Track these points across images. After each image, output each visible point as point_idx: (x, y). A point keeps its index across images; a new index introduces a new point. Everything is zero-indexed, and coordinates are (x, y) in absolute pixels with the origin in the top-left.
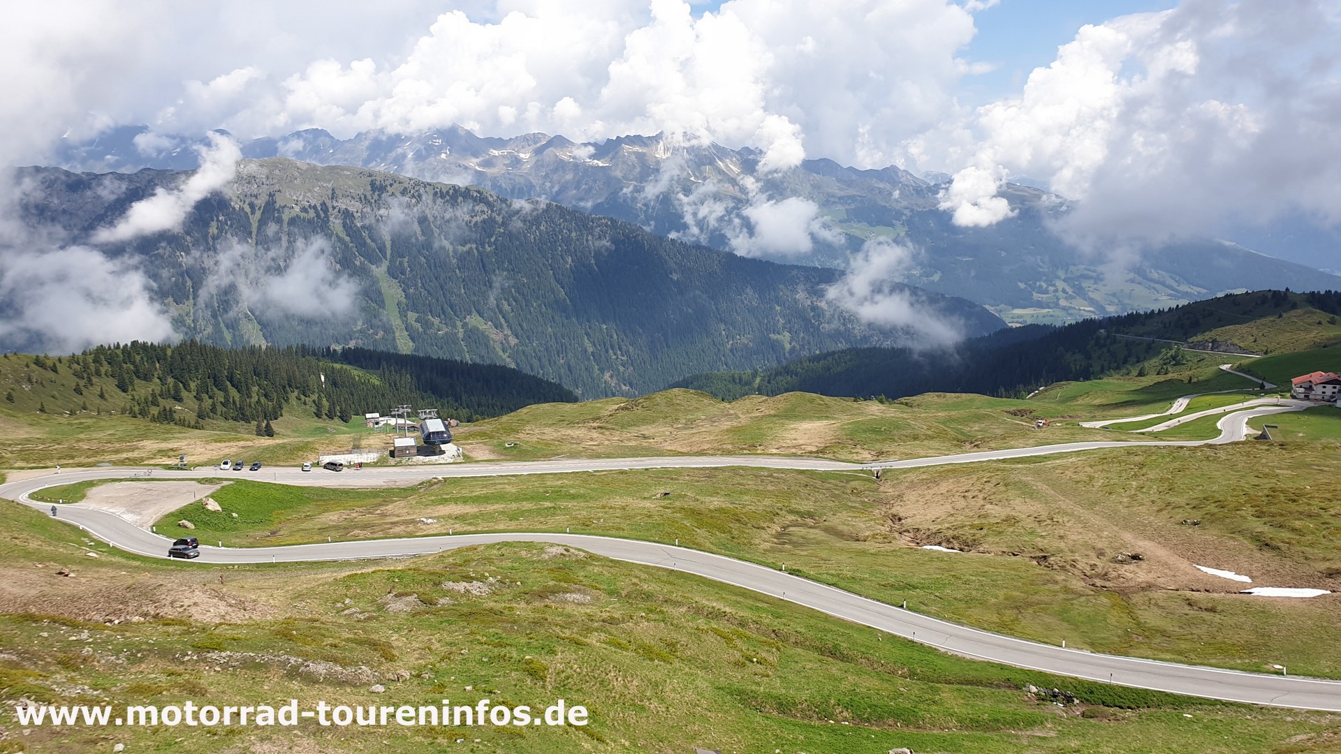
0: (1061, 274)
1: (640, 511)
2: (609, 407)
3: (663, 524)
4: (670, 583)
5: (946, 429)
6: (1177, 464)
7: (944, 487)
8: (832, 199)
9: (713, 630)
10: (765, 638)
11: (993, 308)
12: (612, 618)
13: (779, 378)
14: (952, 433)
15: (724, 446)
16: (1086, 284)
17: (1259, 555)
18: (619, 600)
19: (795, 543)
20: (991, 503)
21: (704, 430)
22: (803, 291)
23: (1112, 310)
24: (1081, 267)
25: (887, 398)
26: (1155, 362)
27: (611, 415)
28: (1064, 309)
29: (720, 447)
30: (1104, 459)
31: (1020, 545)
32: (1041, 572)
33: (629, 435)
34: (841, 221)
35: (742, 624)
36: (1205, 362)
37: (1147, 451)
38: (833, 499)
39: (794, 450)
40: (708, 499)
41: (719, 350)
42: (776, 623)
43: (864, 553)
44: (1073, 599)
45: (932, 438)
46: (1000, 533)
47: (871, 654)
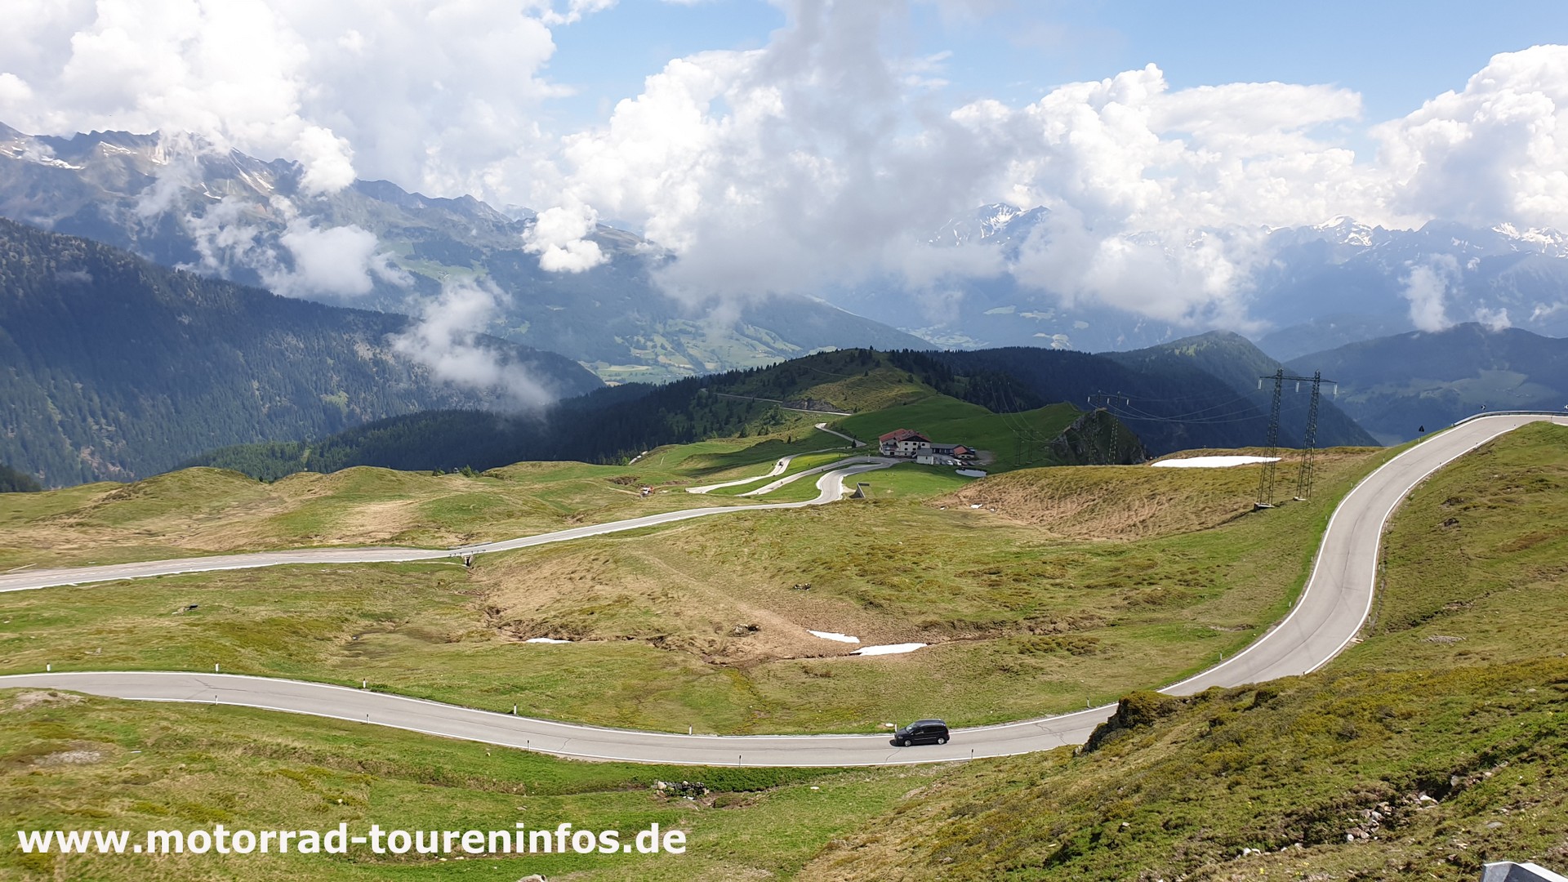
0: (659, 327)
1: (155, 633)
2: (95, 495)
3: (192, 647)
4: (213, 721)
5: (544, 502)
6: (785, 528)
7: (547, 570)
8: (395, 230)
9: (282, 772)
10: (349, 773)
11: (589, 365)
12: (138, 776)
13: (334, 450)
14: (551, 507)
15: (268, 540)
16: (684, 339)
17: (865, 614)
18: (143, 752)
19: (371, 653)
20: (601, 583)
21: (237, 520)
22: (362, 341)
23: (711, 367)
24: (679, 321)
25: (473, 469)
26: (757, 423)
27: (96, 507)
28: (663, 366)
29: (261, 541)
30: (714, 526)
31: (635, 627)
32: (659, 654)
33: (126, 532)
34: (407, 258)
35: (319, 759)
36: (802, 422)
37: (756, 515)
38: (416, 595)
39: (361, 539)
40: (252, 609)
41: (251, 415)
42: (361, 753)
43: (459, 655)
44: (694, 681)
45: (529, 514)
46: (613, 615)
47: (480, 773)
